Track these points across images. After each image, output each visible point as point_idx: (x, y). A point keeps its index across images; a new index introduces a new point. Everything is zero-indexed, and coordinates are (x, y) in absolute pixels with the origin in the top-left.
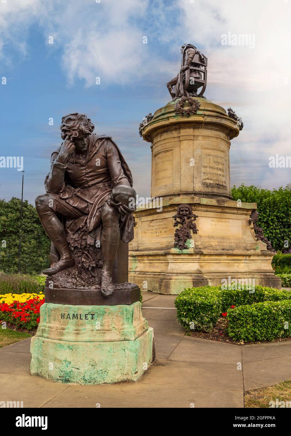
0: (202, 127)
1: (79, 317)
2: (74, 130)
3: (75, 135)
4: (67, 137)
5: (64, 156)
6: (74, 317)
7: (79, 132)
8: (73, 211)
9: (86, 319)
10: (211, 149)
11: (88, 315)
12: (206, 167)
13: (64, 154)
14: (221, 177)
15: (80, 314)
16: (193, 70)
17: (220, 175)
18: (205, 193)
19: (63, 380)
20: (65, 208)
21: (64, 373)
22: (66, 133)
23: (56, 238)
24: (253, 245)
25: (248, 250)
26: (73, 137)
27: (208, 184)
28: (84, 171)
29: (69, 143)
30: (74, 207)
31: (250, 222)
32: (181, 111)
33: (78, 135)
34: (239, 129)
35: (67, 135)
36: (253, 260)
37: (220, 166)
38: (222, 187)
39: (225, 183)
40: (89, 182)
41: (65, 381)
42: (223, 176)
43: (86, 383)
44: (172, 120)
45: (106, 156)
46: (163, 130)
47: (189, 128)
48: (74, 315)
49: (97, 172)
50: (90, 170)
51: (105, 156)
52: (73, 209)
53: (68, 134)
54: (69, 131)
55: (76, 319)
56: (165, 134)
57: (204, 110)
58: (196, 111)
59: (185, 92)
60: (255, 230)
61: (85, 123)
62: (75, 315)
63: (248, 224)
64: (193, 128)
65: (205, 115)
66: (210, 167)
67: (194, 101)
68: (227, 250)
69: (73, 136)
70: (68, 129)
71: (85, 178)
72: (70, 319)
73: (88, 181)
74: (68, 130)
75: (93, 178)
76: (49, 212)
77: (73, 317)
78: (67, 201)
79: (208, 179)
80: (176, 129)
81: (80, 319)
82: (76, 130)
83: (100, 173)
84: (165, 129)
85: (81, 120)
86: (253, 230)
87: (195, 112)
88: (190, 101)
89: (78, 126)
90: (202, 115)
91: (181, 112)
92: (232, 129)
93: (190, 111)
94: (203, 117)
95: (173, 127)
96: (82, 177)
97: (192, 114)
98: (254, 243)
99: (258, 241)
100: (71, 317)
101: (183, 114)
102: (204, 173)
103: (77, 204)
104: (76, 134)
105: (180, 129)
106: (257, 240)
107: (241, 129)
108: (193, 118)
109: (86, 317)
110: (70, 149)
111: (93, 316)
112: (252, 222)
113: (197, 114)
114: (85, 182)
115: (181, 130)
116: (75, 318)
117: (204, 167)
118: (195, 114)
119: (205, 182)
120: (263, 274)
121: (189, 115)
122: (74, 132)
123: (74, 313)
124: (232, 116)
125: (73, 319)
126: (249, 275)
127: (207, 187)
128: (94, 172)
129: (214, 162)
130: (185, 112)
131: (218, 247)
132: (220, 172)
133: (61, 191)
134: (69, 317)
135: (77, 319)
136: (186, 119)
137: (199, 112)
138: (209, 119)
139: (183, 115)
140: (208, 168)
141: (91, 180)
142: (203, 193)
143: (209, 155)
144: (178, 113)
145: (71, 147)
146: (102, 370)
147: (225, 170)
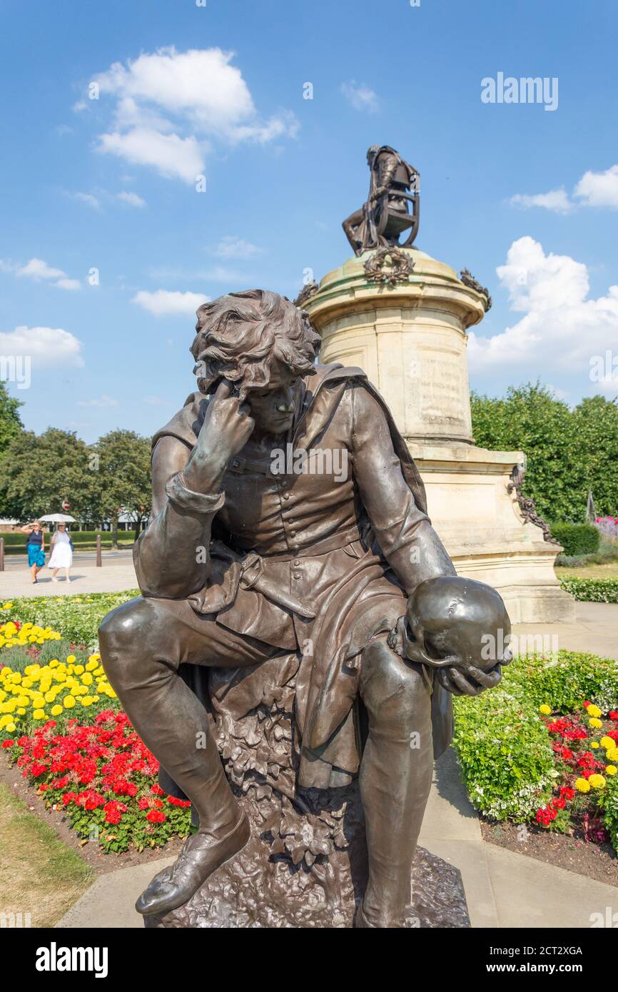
0: (419, 306)
2: (252, 360)
3: (255, 380)
4: (223, 387)
5: (211, 464)
7: (271, 367)
8: (241, 649)
10: (436, 350)
12: (428, 384)
13: (215, 456)
14: (455, 403)
16: (393, 197)
17: (453, 399)
18: (428, 436)
20: (214, 644)
22: (220, 372)
23: (185, 763)
24: (517, 532)
25: (508, 542)
26: (248, 388)
27: (433, 418)
28: (278, 501)
29: (232, 413)
30: (245, 637)
31: (510, 489)
32: (379, 276)
33: (267, 381)
34: (483, 310)
35: (222, 378)
36: (520, 562)
37: (453, 383)
38: (457, 423)
39: (462, 414)
40: (293, 536)
42: (458, 401)
44: (361, 294)
45: (353, 442)
46: (340, 311)
47: (394, 307)
49: (322, 500)
50: (299, 495)
51: (350, 444)
52: (239, 644)
53: (231, 374)
54: (233, 365)
56: (346, 320)
57: (421, 274)
58: (407, 275)
59: (380, 239)
60: (520, 503)
61: (292, 329)
63: (505, 491)
64: (402, 310)
65: (424, 284)
66: (435, 385)
67: (402, 256)
68: (472, 545)
69: (250, 384)
70: (229, 354)
71: (281, 524)
73: (287, 534)
74: (231, 358)
75: (307, 520)
76: (156, 676)
78: (220, 618)
79: (432, 408)
80: (367, 311)
82: (258, 360)
83: (333, 502)
84: (346, 310)
85: (277, 319)
86: (517, 504)
87: (406, 278)
88: (394, 255)
89: (267, 342)
90: (418, 283)
91: (378, 278)
92: (471, 309)
93: (395, 276)
94: (422, 288)
95: (363, 307)
96: (271, 520)
97: (401, 281)
98: (518, 529)
99: (526, 525)
101: (382, 281)
102: (424, 397)
103: (255, 624)
104: (261, 376)
105: (375, 309)
106: (525, 522)
107: (486, 310)
108: (400, 290)
110: (238, 436)
112: (514, 488)
113: (410, 281)
114: (280, 534)
115: (377, 312)
117: (424, 384)
118: (406, 282)
119: (427, 415)
120: (539, 588)
121: (393, 284)
122: (251, 368)
124: (472, 284)
126: (513, 590)
127: (430, 423)
128: (310, 502)
129: (442, 374)
130: (387, 278)
131: (455, 540)
132: (453, 394)
133: (198, 586)
136: (386, 292)
137: (412, 278)
138: (431, 292)
139: (382, 283)
140: (431, 387)
141: (299, 530)
142: (423, 436)
143: (432, 361)
144: (373, 278)
145: (239, 428)
147: (460, 390)
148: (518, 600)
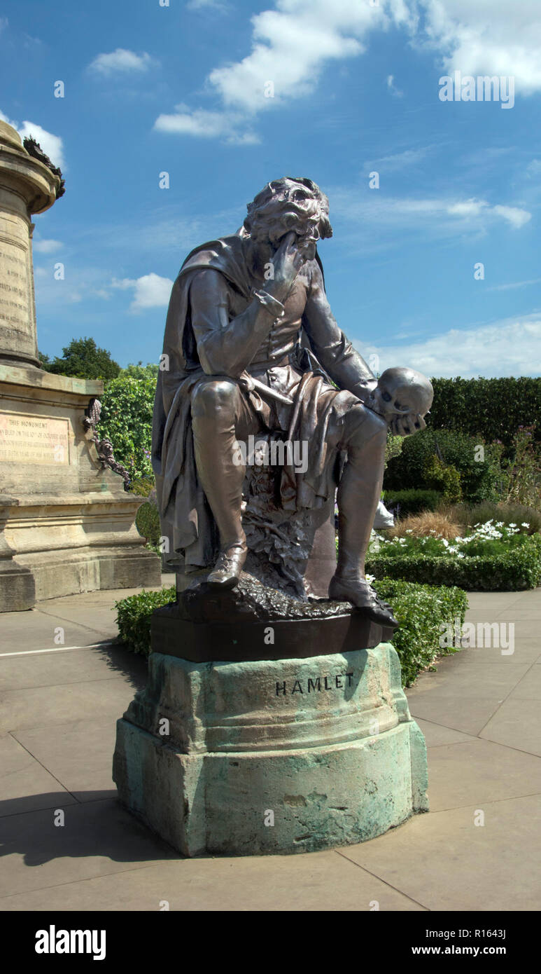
1: (323, 685)
3: (314, 236)
4: (291, 238)
6: (311, 687)
9: (337, 685)
11: (340, 676)
13: (289, 281)
14: (21, 313)
15: (326, 678)
17: (19, 306)
19: (309, 844)
21: (310, 827)
22: (293, 228)
24: (91, 480)
25: (83, 492)
26: (311, 240)
29: (296, 255)
31: (86, 427)
33: (319, 238)
35: (291, 232)
37: (20, 286)
38: (25, 338)
39: (28, 327)
40: (273, 350)
41: (315, 846)
42: (26, 310)
43: (362, 837)
48: (310, 680)
49: (293, 326)
50: (284, 320)
51: (308, 290)
55: (316, 690)
60: (97, 445)
62: (314, 681)
68: (45, 493)
69: (312, 238)
72: (302, 692)
73: (269, 349)
75: (281, 340)
76: (233, 427)
77: (309, 688)
81: (326, 688)
83: (297, 328)
86: (93, 446)
98: (94, 477)
99: (103, 472)
100: (305, 688)
104: (316, 234)
106: (103, 468)
109: (337, 682)
111: (352, 677)
116: (314, 688)
120: (119, 547)
123: (311, 677)
125: (309, 692)
126: (90, 551)
128: (287, 327)
129: (9, 273)
131: (26, 487)
132: (19, 300)
134: (297, 687)
135: (319, 690)
141: (276, 346)
146: (385, 800)
147: (28, 297)
148: (97, 561)
